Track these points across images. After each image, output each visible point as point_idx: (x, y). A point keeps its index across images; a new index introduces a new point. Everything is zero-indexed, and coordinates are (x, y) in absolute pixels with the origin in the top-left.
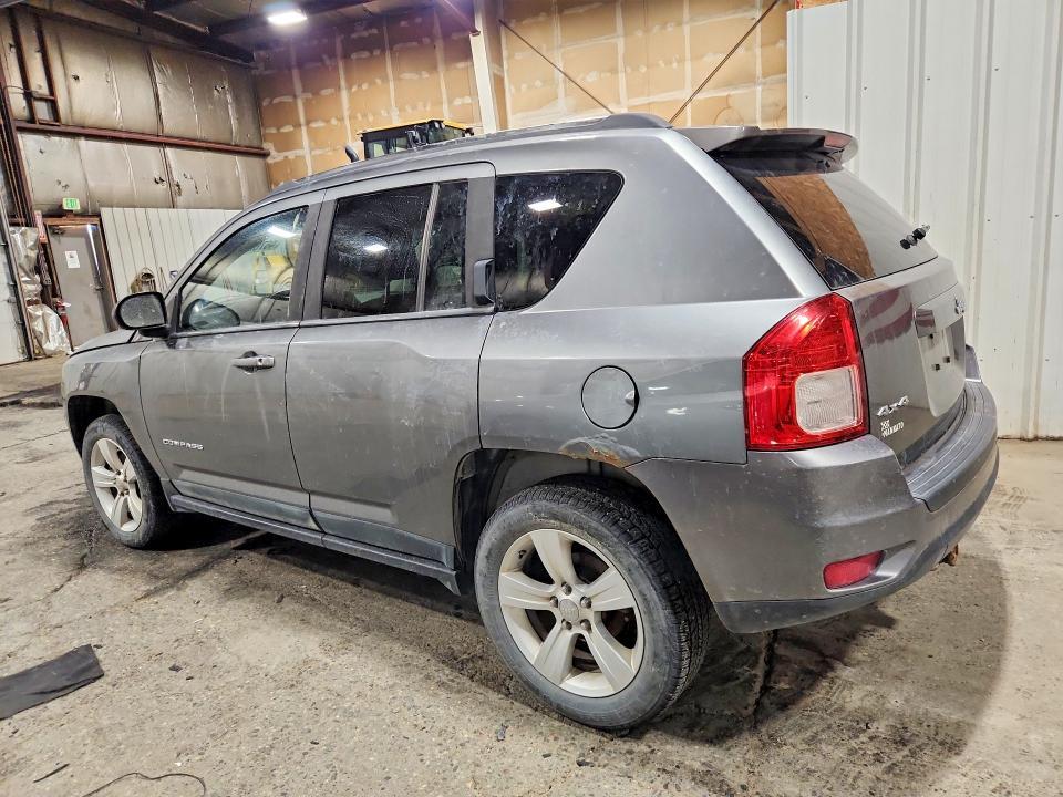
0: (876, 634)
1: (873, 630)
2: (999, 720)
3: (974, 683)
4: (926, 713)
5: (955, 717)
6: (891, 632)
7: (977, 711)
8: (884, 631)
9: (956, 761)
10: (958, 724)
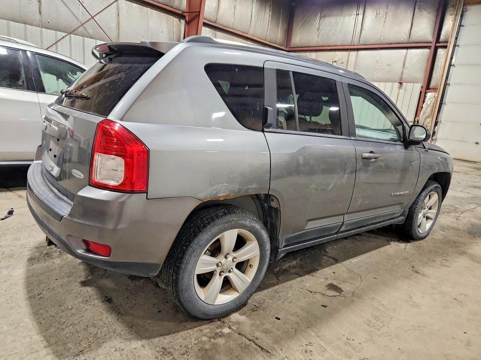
0: (84, 277)
1: (86, 278)
2: (19, 272)
3: (35, 279)
4: (45, 263)
5: (35, 266)
6: (79, 281)
7: (28, 270)
8: (83, 279)
9: (28, 257)
10: (33, 265)
